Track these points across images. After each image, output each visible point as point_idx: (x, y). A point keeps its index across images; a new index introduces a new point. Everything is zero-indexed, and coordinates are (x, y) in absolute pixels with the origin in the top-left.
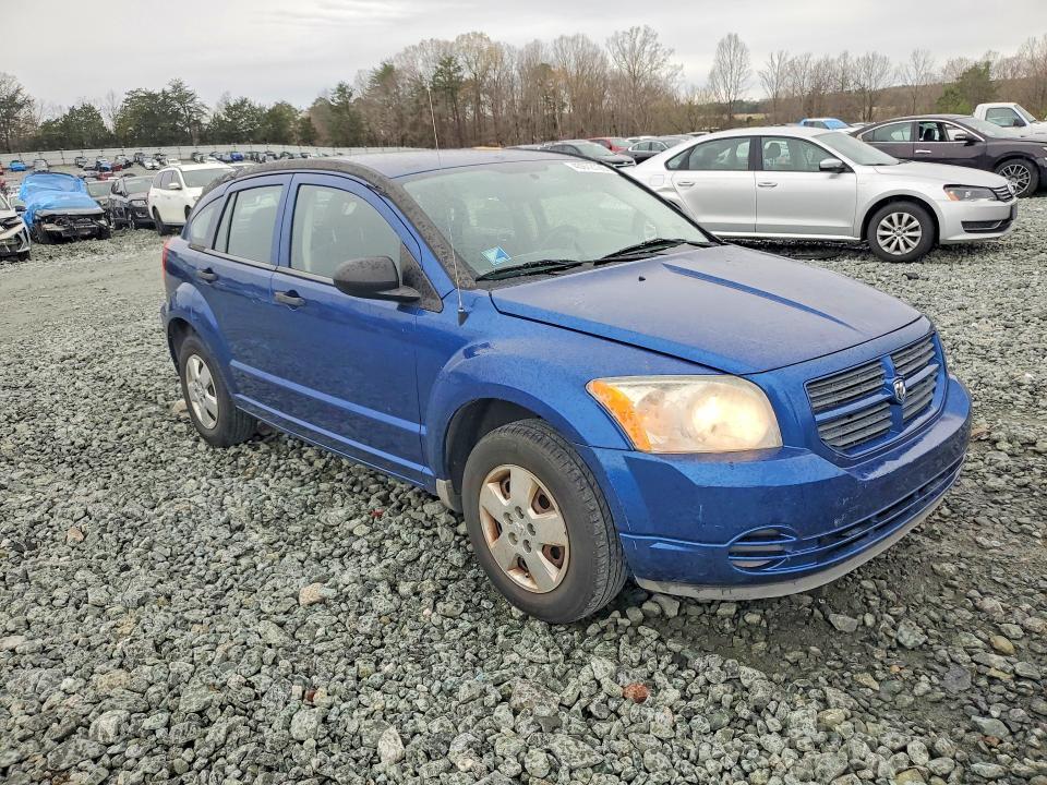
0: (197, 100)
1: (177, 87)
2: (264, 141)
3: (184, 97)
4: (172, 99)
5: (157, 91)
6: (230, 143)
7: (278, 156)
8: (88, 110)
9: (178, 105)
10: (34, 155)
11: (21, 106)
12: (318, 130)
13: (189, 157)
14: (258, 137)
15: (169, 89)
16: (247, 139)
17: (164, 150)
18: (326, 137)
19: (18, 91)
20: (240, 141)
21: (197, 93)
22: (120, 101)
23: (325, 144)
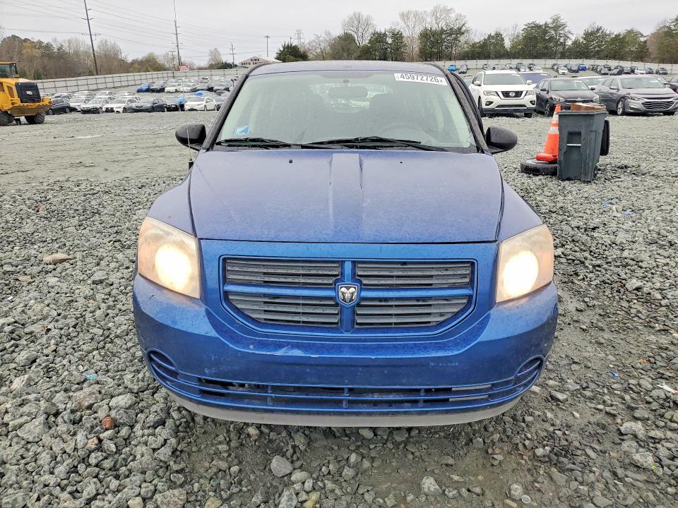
0: (567, 28)
1: (556, 20)
2: (607, 57)
3: (558, 26)
4: (550, 28)
5: (542, 23)
6: (581, 58)
7: (612, 68)
8: (498, 35)
9: (553, 32)
10: (462, 62)
11: (463, 33)
12: (650, 50)
13: (550, 66)
14: (602, 55)
15: (550, 21)
16: (594, 56)
17: (536, 61)
18: (655, 56)
19: (463, 25)
20: (588, 57)
21: (568, 24)
22: (520, 29)
23: (653, 61)
